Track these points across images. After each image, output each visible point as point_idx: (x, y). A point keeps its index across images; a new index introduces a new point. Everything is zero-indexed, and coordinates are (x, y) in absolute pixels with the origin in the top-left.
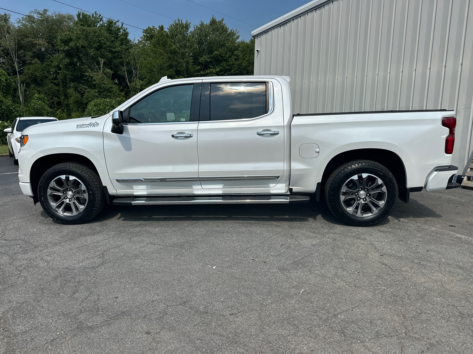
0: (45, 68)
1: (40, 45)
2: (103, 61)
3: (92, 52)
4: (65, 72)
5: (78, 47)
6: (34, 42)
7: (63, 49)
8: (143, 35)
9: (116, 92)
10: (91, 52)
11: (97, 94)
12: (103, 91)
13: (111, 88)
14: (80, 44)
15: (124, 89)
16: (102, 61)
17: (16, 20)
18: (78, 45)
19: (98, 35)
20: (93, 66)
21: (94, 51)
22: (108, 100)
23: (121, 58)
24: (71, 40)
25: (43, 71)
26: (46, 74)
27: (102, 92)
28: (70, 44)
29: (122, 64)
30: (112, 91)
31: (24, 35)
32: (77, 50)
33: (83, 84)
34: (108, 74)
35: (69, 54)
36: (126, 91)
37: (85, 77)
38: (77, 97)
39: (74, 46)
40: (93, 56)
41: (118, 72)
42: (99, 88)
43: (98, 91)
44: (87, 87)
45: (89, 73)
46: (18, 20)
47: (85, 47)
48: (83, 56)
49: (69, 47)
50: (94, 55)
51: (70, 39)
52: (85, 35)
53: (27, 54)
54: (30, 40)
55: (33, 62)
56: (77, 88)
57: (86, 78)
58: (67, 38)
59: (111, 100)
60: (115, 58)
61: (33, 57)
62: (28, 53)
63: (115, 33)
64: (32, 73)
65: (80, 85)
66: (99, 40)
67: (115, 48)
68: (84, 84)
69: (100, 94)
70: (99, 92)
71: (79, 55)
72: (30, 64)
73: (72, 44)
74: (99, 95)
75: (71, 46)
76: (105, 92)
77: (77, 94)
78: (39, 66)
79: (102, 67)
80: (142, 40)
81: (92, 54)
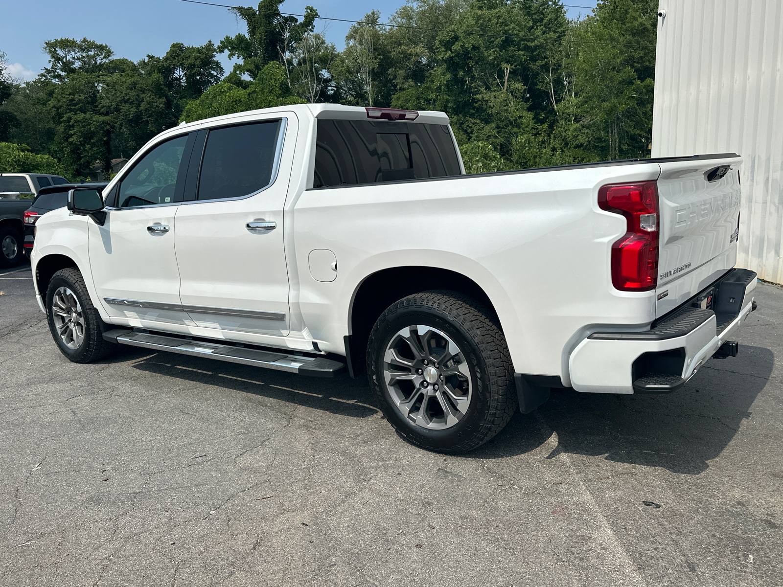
0: (422, 93)
1: (417, 55)
2: (509, 69)
3: (491, 55)
4: (446, 97)
5: (467, 49)
6: (409, 52)
7: (443, 58)
8: (598, 5)
9: (528, 125)
10: (489, 56)
11: (494, 132)
12: (505, 125)
13: (520, 117)
14: (469, 43)
15: (548, 116)
16: (507, 68)
17: (389, 18)
18: (467, 46)
19: (504, 21)
20: (491, 80)
21: (496, 53)
22: (481, 145)
23: (545, 57)
24: (456, 38)
25: (419, 100)
26: (423, 105)
27: (503, 128)
28: (454, 47)
29: (545, 68)
30: (522, 124)
31: (395, 43)
32: (465, 55)
33: (472, 116)
34: (517, 92)
35: (452, 65)
36: (550, 121)
37: (476, 103)
38: (461, 141)
39: (459, 49)
40: (492, 61)
41: (537, 85)
42: (499, 119)
43: (496, 127)
44: (478, 121)
45: (484, 95)
46: (391, 18)
47: (478, 48)
48: (475, 65)
49: (452, 53)
50: (495, 59)
51: (454, 37)
52: (482, 25)
53: (399, 74)
54: (402, 50)
55: (406, 86)
56: (462, 124)
57: (477, 105)
58: (450, 36)
59: (484, 144)
60: (533, 59)
61: (406, 78)
62: (400, 72)
63: (538, 11)
64: (402, 105)
65: (468, 118)
66: (505, 31)
67: (533, 40)
68: (475, 115)
69: (500, 131)
70: (498, 127)
71: (468, 63)
72: (401, 89)
73: (456, 47)
74: (498, 132)
75: (456, 51)
76: (508, 126)
77: (462, 136)
78: (414, 92)
79: (506, 81)
80: (595, 15)
81: (491, 58)
